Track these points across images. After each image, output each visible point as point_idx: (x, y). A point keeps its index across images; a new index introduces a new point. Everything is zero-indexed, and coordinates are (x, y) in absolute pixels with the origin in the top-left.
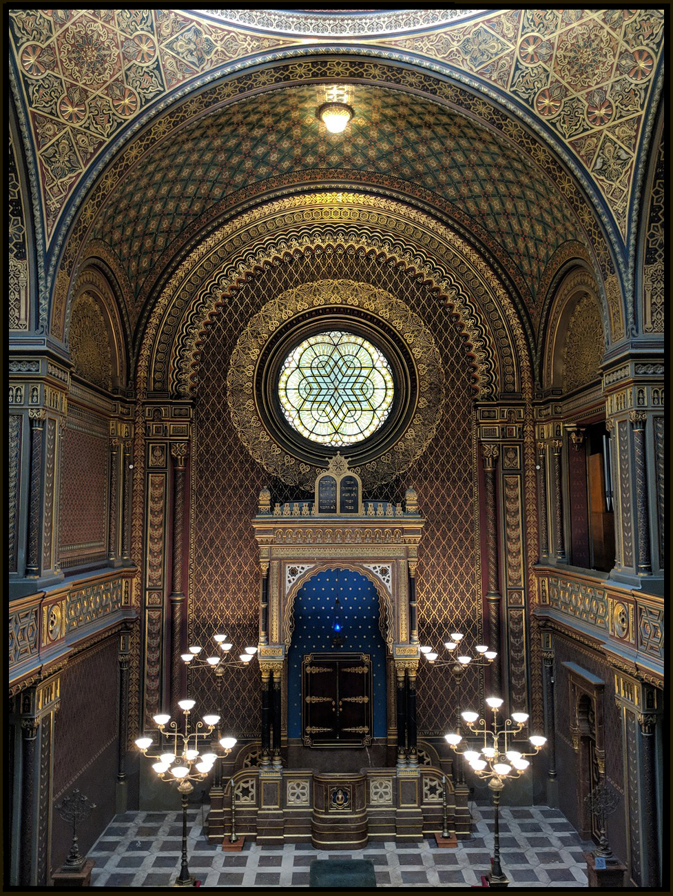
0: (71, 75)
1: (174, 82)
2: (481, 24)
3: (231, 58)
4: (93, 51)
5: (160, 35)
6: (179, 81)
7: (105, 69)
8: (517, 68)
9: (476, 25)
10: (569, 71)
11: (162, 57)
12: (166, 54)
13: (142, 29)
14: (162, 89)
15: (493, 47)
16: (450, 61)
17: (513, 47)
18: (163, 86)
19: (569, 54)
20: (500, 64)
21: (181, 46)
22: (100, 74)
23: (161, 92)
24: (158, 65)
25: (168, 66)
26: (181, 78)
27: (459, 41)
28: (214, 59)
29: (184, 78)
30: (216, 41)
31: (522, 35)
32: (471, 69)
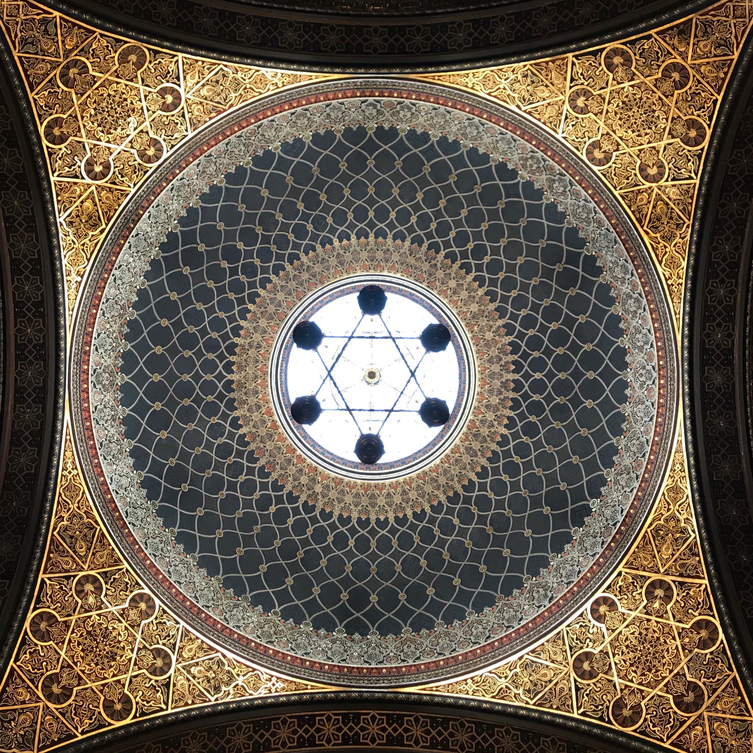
0: (73, 657)
1: (182, 703)
2: (526, 656)
3: (251, 695)
4: (106, 645)
5: (180, 655)
6: (187, 704)
7: (111, 667)
8: (577, 689)
9: (520, 658)
10: (635, 672)
11: (176, 677)
12: (181, 674)
13: (164, 644)
14: (165, 707)
15: (545, 675)
16: (502, 698)
17: (566, 670)
18: (167, 704)
19: (626, 657)
20: (558, 689)
21: (200, 672)
22: (103, 669)
23: (162, 710)
24: (169, 683)
25: (178, 686)
26: (190, 702)
27: (506, 677)
28: (232, 692)
29: (193, 703)
30: (238, 675)
31: (572, 656)
32: (527, 703)
